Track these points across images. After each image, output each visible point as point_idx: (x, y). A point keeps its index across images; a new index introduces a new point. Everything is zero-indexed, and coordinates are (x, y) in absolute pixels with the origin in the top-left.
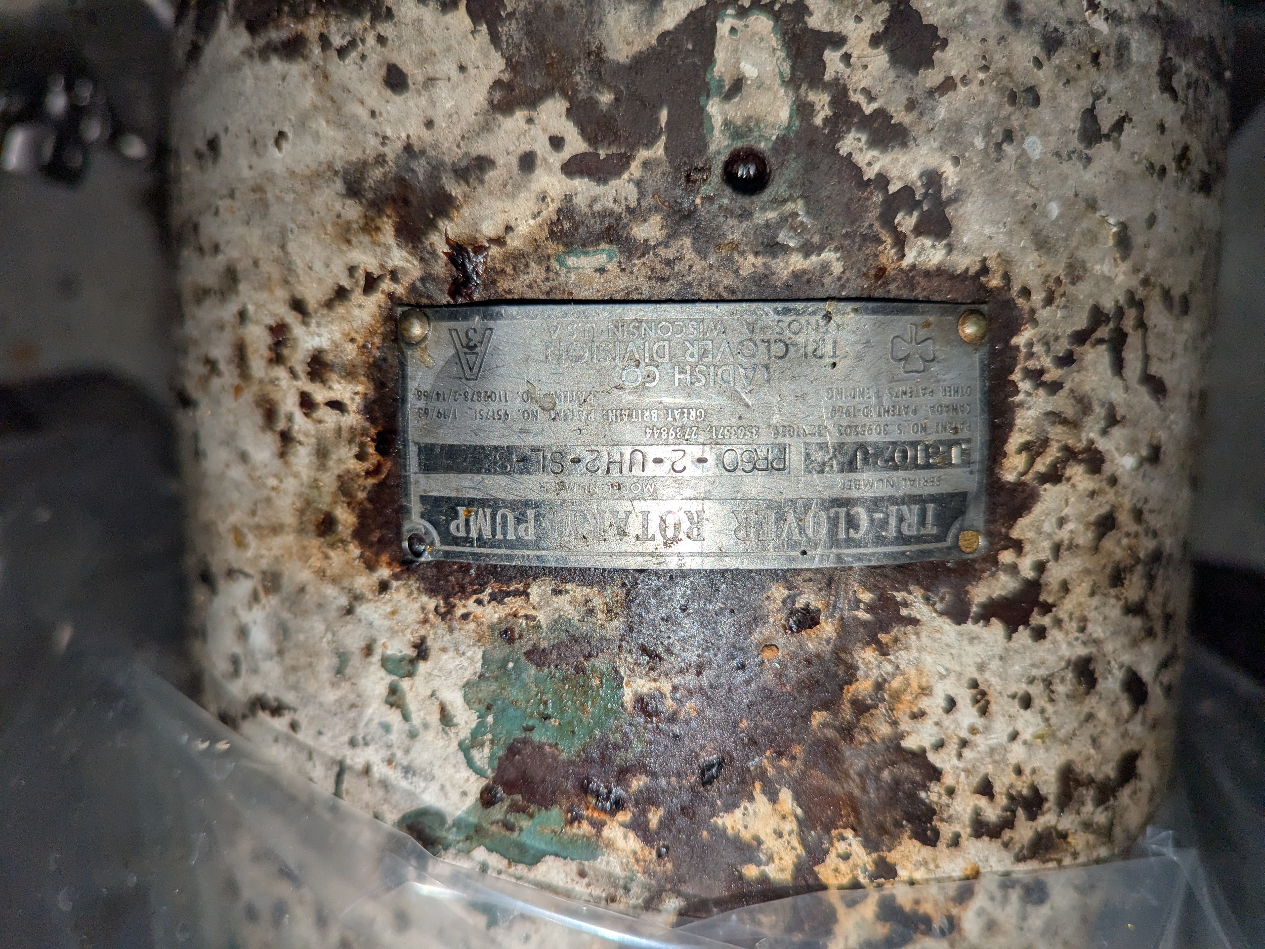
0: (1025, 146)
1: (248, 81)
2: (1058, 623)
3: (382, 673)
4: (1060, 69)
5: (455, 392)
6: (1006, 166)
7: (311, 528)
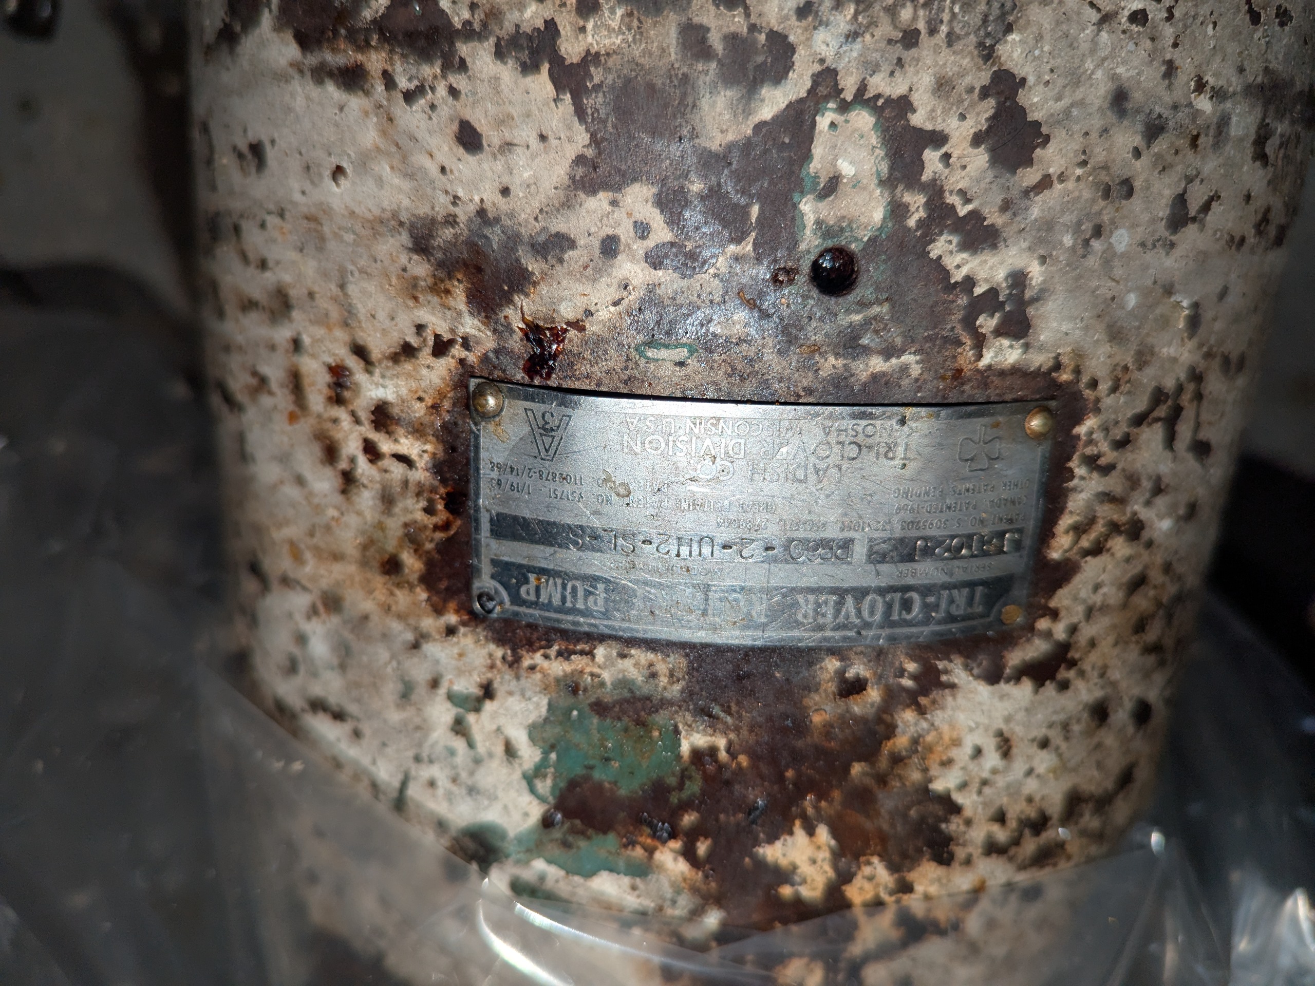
0: (1112, 240)
1: (299, 99)
2: (1082, 674)
3: (449, 705)
4: (1159, 156)
5: (530, 469)
6: (1092, 262)
7: (376, 564)
